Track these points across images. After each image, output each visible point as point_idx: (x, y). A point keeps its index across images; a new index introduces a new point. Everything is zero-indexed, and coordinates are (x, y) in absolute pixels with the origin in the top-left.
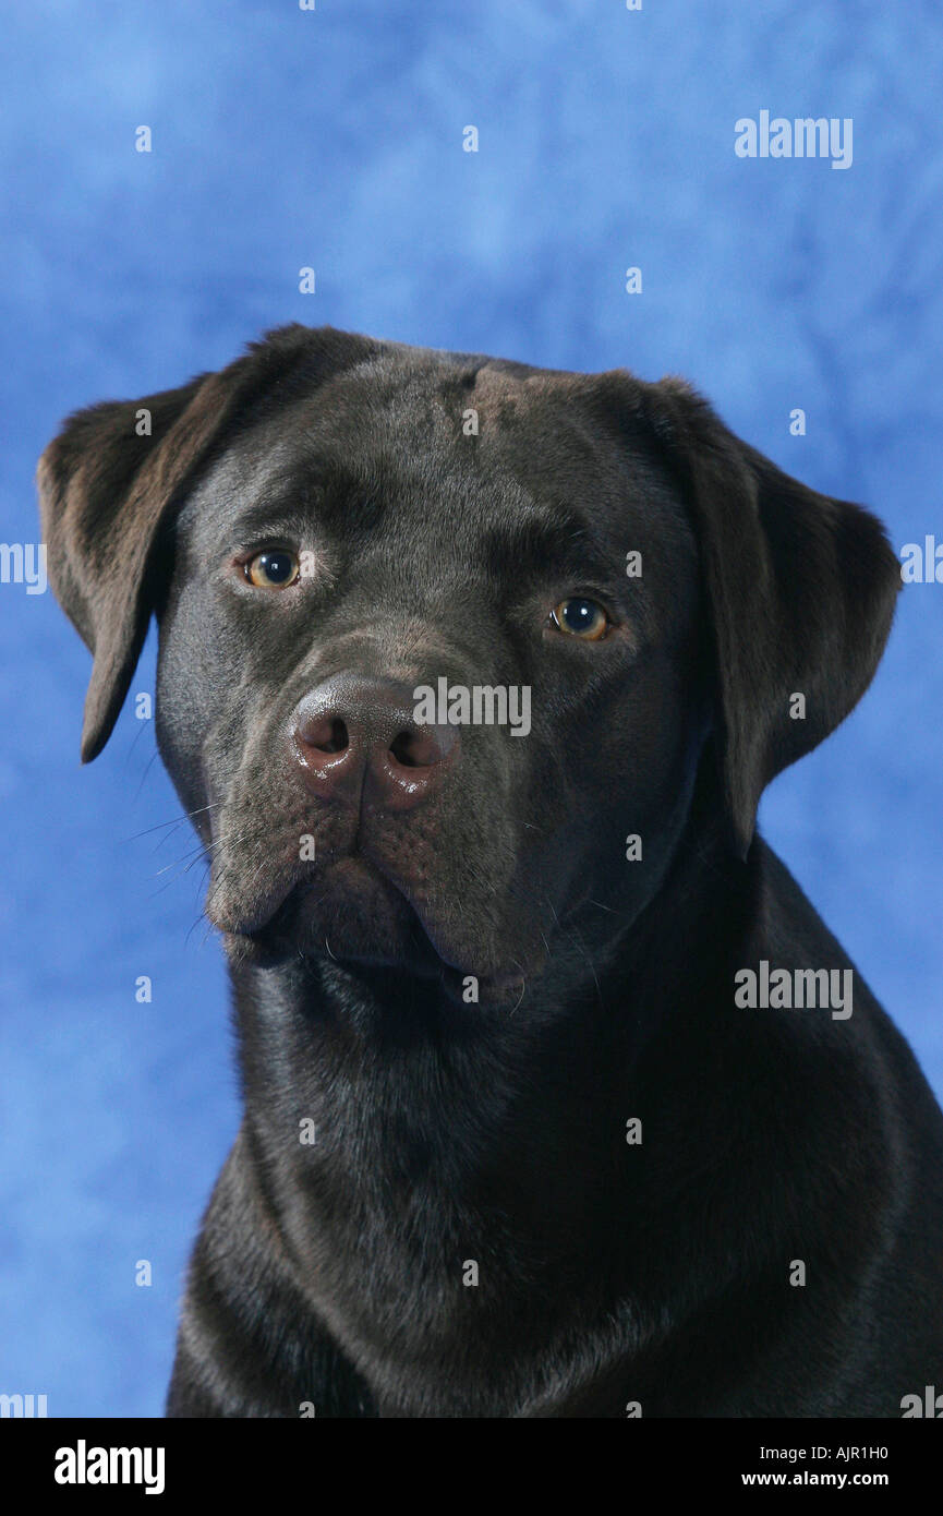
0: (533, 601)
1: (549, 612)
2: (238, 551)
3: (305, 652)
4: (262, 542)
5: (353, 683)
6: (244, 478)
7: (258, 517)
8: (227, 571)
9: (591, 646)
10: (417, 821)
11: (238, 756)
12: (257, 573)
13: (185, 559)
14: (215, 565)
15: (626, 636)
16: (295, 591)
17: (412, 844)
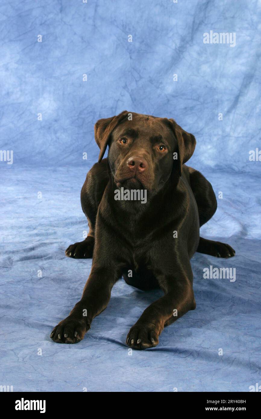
0: (156, 146)
1: (157, 147)
2: (120, 139)
3: (128, 153)
4: (123, 138)
5: (135, 157)
6: (120, 130)
7: (122, 135)
8: (118, 142)
9: (163, 152)
10: (142, 174)
11: (120, 164)
12: (122, 142)
13: (113, 139)
14: (117, 141)
15: (167, 151)
16: (127, 144)
17: (142, 177)
